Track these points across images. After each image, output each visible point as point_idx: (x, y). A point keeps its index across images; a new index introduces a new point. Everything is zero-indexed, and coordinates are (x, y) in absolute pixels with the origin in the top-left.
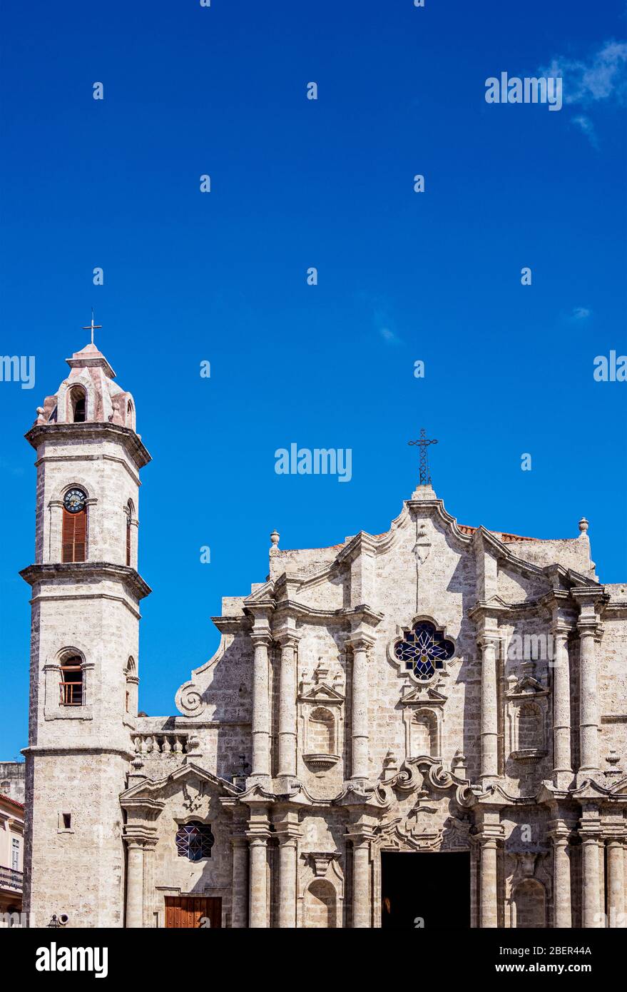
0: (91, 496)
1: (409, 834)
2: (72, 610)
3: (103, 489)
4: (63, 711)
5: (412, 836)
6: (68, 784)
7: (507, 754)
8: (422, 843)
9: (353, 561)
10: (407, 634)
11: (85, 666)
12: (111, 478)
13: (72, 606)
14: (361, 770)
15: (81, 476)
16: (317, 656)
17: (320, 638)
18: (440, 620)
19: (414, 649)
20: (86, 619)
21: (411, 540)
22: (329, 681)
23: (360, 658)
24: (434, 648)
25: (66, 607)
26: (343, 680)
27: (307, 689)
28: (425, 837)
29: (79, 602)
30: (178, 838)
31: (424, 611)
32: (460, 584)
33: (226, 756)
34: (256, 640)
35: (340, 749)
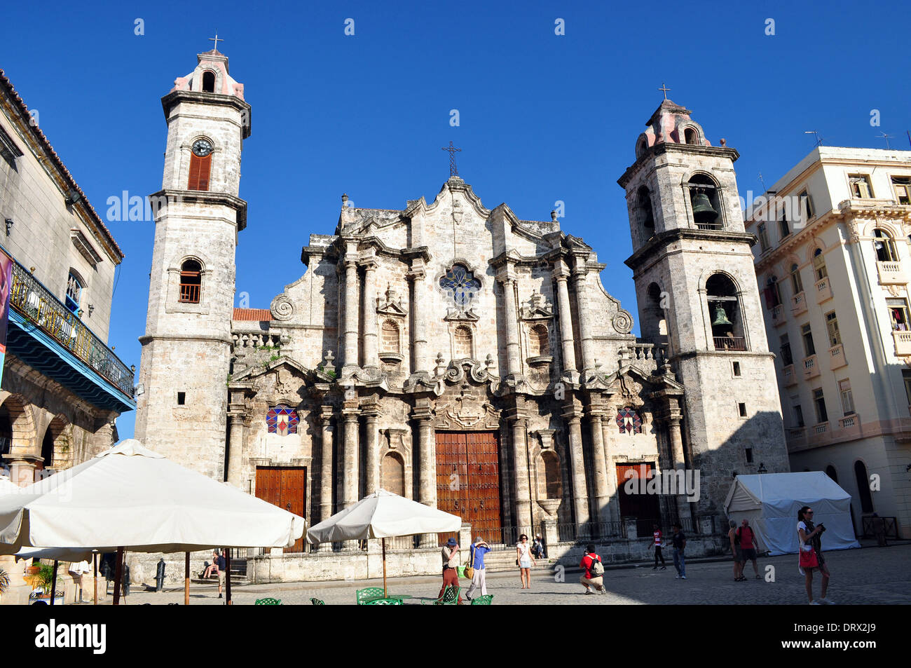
0: (216, 146)
1: (456, 417)
2: (194, 228)
3: (227, 143)
4: (182, 306)
5: (458, 418)
6: (183, 366)
7: (524, 359)
8: (465, 423)
9: (413, 216)
10: (448, 271)
11: (204, 272)
12: (232, 136)
13: (195, 225)
14: (421, 366)
15: (210, 131)
16: (386, 281)
17: (388, 269)
18: (473, 263)
19: (453, 283)
20: (206, 235)
21: (448, 209)
22: (395, 299)
23: (419, 285)
24: (466, 284)
25: (190, 225)
26: (406, 299)
27: (381, 303)
28: (468, 419)
29: (201, 222)
30: (268, 418)
31: (460, 256)
32: (484, 242)
33: (312, 353)
34: (348, 263)
35: (405, 352)
